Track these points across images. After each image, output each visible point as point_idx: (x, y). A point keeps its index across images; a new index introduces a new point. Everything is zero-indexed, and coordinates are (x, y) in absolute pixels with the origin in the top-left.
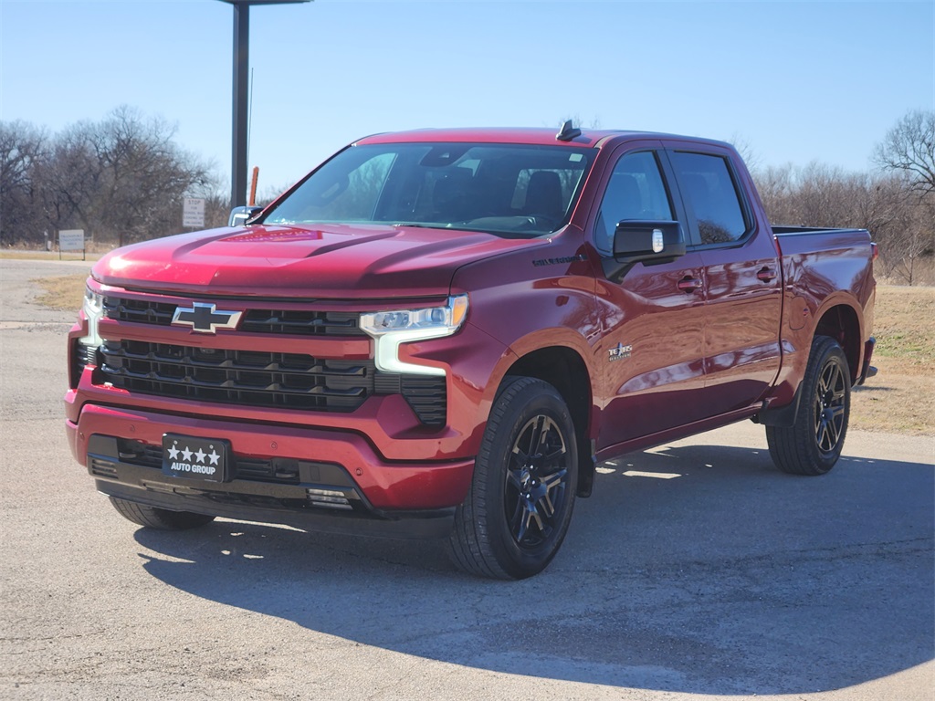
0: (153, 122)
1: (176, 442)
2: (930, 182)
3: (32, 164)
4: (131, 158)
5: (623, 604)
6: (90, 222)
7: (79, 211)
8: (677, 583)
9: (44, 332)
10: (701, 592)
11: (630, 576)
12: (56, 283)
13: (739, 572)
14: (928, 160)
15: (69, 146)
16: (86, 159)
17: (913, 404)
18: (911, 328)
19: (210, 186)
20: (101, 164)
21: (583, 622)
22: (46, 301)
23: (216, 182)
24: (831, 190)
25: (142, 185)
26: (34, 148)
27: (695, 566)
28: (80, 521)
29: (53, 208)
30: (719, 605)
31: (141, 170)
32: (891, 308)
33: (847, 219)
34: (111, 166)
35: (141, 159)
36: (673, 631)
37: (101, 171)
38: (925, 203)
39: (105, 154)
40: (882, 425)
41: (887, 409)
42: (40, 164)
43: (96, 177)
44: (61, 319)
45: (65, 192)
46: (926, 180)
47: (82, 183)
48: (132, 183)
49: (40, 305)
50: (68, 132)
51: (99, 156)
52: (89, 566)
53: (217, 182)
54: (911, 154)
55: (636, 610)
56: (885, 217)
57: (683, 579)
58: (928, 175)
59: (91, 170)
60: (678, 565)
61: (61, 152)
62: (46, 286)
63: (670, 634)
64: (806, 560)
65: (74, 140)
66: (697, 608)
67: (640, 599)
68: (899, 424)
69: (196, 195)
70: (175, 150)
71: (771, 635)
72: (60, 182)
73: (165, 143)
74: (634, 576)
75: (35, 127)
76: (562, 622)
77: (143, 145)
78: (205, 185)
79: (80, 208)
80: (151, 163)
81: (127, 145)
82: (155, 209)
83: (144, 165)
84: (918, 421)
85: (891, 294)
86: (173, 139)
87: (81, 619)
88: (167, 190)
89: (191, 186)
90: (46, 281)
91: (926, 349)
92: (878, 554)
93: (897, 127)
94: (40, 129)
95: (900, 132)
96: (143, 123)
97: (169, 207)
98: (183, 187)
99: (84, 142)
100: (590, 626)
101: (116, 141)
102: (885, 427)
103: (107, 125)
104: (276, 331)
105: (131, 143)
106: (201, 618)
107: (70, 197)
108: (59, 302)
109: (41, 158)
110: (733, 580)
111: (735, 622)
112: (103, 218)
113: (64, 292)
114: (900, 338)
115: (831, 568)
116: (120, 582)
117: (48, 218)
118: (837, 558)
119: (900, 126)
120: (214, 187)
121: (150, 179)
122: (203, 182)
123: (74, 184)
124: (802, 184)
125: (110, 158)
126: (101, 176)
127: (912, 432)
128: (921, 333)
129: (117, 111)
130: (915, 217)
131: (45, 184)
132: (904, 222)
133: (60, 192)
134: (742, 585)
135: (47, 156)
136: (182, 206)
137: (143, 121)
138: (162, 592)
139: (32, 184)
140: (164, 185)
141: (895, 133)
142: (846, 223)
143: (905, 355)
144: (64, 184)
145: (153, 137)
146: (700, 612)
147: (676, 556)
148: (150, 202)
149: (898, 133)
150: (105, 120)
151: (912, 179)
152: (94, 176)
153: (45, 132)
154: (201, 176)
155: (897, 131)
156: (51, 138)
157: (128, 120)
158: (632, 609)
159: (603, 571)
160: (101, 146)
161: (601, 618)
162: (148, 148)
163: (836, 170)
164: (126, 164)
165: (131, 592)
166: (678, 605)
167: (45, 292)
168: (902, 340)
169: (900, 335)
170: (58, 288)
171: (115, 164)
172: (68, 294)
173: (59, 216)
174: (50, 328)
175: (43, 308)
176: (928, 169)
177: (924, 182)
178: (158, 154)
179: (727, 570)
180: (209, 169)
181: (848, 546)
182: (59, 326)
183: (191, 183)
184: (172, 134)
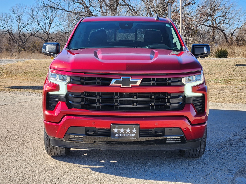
1: (117, 127)
104: (153, 85)
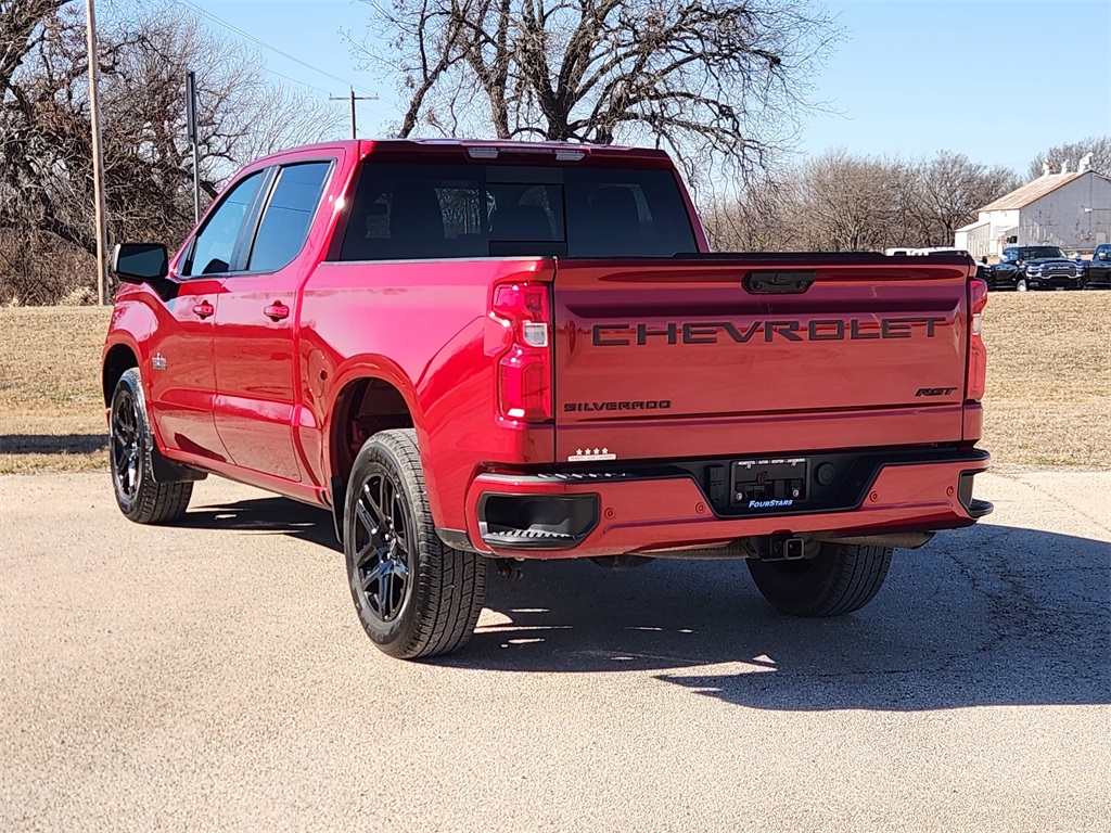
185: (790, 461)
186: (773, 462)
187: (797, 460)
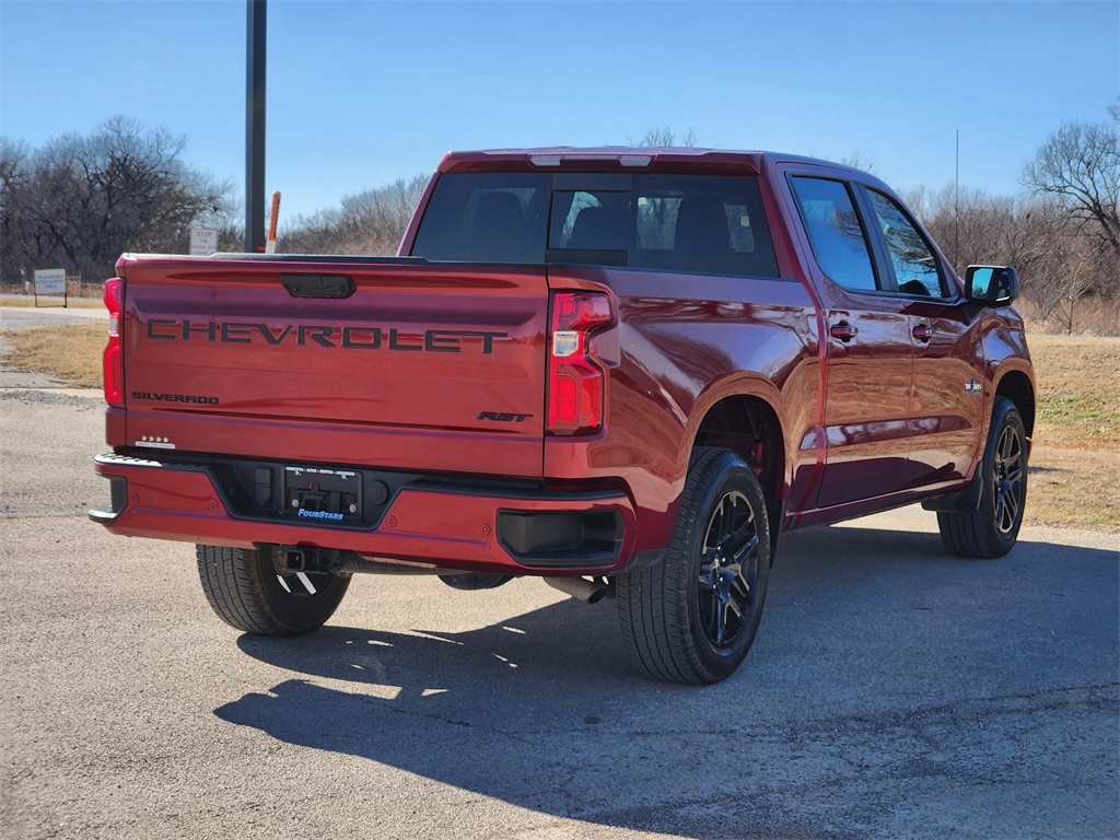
0: (154, 137)
2: (1090, 208)
3: (7, 189)
4: (128, 180)
5: (763, 782)
6: (77, 258)
7: (64, 244)
8: (833, 749)
9: (8, 401)
10: (865, 763)
11: (768, 738)
12: (27, 336)
13: (912, 731)
14: (1088, 181)
15: (52, 166)
16: (72, 181)
17: (1103, 489)
18: (1085, 389)
19: (225, 214)
20: (91, 187)
21: (711, 811)
22: (12, 361)
23: (230, 209)
24: (971, 219)
25: (142, 214)
26: (9, 168)
27: (853, 723)
28: (34, 666)
29: (33, 241)
30: (891, 782)
31: (139, 195)
32: (1059, 364)
33: (991, 252)
34: (103, 190)
35: (140, 182)
36: (833, 823)
37: (91, 196)
38: (1085, 234)
39: (96, 176)
40: (1070, 518)
41: (1071, 496)
42: (17, 187)
43: (85, 203)
44: (30, 384)
45: (47, 221)
46: (1086, 206)
47: (68, 211)
48: (128, 211)
49: (5, 365)
50: (51, 149)
51: (88, 178)
52: (41, 734)
53: (233, 209)
54: (1066, 175)
55: (781, 792)
56: (1036, 251)
57: (839, 743)
58: (1088, 200)
59: (79, 195)
60: (831, 722)
61: (43, 174)
62: (14, 341)
63: (830, 828)
64: (999, 713)
65: (58, 157)
66: (863, 788)
67: (785, 774)
68: (1091, 519)
69: (206, 225)
70: (182, 170)
71: (965, 828)
72: (40, 209)
73: (169, 161)
74: (774, 738)
75: (10, 143)
76: (683, 812)
77: (141, 165)
78: (219, 212)
79: (65, 240)
80: (152, 187)
81: (122, 165)
82: (157, 242)
83: (143, 189)
84: (1114, 513)
85: (1058, 346)
86: (178, 157)
87: (25, 817)
88: (171, 219)
89: (201, 214)
90: (15, 335)
91: (1104, 415)
92: (1090, 703)
93: (1051, 143)
94: (17, 145)
95: (1054, 148)
96: (141, 137)
97: (174, 240)
98: (191, 215)
99: (71, 161)
100: (721, 817)
101: (109, 160)
102: (1073, 521)
103: (98, 140)
105: (128, 163)
106: (190, 812)
107: (53, 228)
108: (29, 361)
109: (18, 180)
110: (905, 743)
111: (915, 808)
112: (93, 253)
113: (36, 348)
114: (1071, 401)
115: (1032, 724)
116: (83, 759)
117: (26, 252)
118: (1038, 709)
119: (1054, 141)
120: (229, 214)
121: (151, 206)
122: (216, 209)
123: (58, 211)
124: (937, 212)
125: (102, 180)
126: (91, 202)
127: (1108, 528)
128: (1097, 396)
129: (110, 123)
130: (1073, 250)
131: (22, 211)
132: (1059, 257)
133: (40, 223)
134: (918, 751)
135: (26, 178)
136: (189, 238)
137: (142, 136)
138: (139, 772)
139: (6, 211)
140: (168, 213)
141: (1048, 150)
142: (990, 257)
143: (1080, 423)
144: (46, 212)
145: (154, 155)
146: (867, 794)
147: (826, 708)
148: (151, 234)
149: (1051, 150)
150: (95, 135)
151: (1069, 205)
152: (83, 202)
153: (23, 149)
154: (214, 202)
155: (1050, 148)
156: (30, 156)
157: (124, 134)
158: (776, 790)
159: (732, 731)
160: (91, 166)
161: (734, 804)
162: (148, 168)
163: (977, 193)
164: (121, 187)
165: (96, 773)
166: (836, 783)
167: (12, 348)
168: (1074, 404)
169: (1072, 397)
170: (29, 343)
171: (109, 188)
172: (40, 351)
173: (40, 251)
174: (16, 396)
175: (8, 369)
176: (1087, 193)
177: (1083, 209)
178: (160, 175)
179: (896, 729)
180: (223, 193)
181: (1050, 691)
182: (27, 393)
183: (201, 210)
184: (177, 152)
185: (338, 473)
186: (322, 471)
187: (347, 473)
